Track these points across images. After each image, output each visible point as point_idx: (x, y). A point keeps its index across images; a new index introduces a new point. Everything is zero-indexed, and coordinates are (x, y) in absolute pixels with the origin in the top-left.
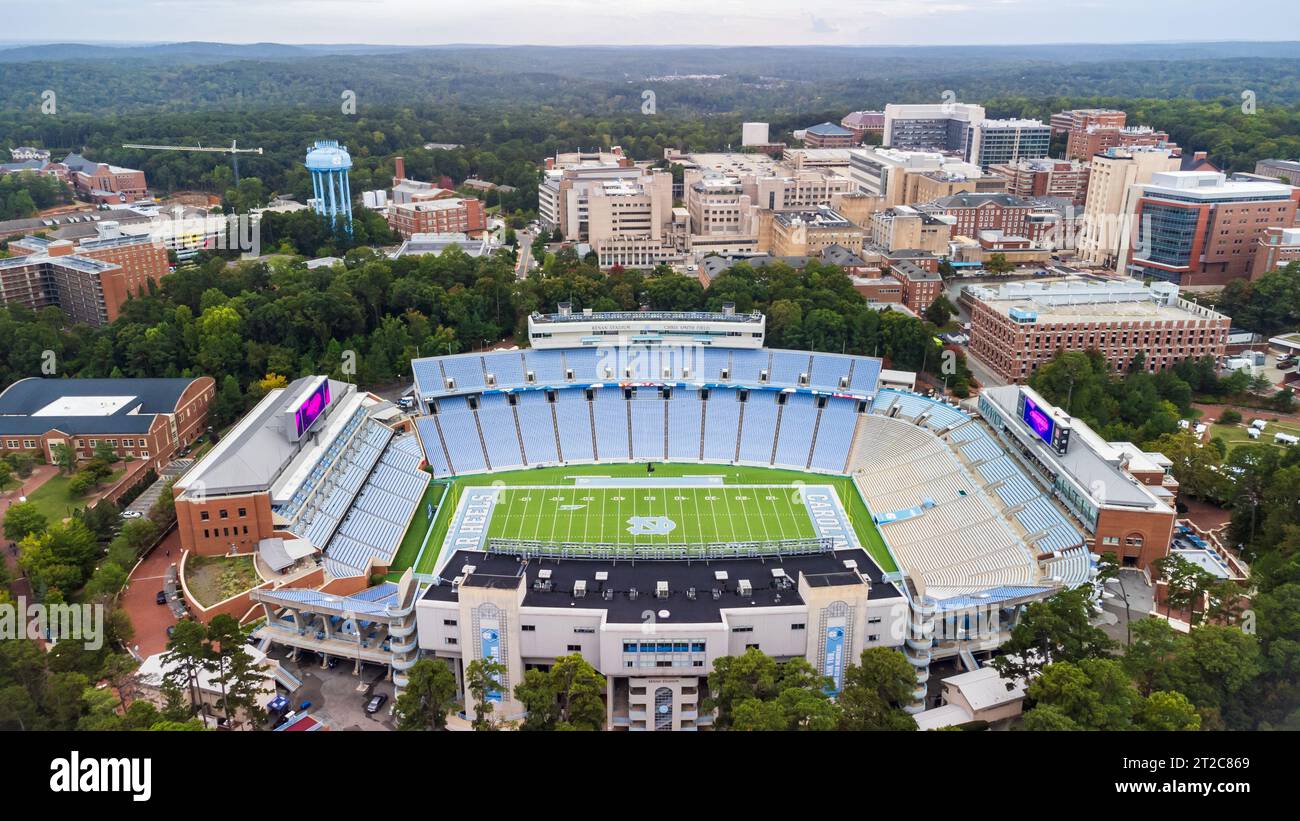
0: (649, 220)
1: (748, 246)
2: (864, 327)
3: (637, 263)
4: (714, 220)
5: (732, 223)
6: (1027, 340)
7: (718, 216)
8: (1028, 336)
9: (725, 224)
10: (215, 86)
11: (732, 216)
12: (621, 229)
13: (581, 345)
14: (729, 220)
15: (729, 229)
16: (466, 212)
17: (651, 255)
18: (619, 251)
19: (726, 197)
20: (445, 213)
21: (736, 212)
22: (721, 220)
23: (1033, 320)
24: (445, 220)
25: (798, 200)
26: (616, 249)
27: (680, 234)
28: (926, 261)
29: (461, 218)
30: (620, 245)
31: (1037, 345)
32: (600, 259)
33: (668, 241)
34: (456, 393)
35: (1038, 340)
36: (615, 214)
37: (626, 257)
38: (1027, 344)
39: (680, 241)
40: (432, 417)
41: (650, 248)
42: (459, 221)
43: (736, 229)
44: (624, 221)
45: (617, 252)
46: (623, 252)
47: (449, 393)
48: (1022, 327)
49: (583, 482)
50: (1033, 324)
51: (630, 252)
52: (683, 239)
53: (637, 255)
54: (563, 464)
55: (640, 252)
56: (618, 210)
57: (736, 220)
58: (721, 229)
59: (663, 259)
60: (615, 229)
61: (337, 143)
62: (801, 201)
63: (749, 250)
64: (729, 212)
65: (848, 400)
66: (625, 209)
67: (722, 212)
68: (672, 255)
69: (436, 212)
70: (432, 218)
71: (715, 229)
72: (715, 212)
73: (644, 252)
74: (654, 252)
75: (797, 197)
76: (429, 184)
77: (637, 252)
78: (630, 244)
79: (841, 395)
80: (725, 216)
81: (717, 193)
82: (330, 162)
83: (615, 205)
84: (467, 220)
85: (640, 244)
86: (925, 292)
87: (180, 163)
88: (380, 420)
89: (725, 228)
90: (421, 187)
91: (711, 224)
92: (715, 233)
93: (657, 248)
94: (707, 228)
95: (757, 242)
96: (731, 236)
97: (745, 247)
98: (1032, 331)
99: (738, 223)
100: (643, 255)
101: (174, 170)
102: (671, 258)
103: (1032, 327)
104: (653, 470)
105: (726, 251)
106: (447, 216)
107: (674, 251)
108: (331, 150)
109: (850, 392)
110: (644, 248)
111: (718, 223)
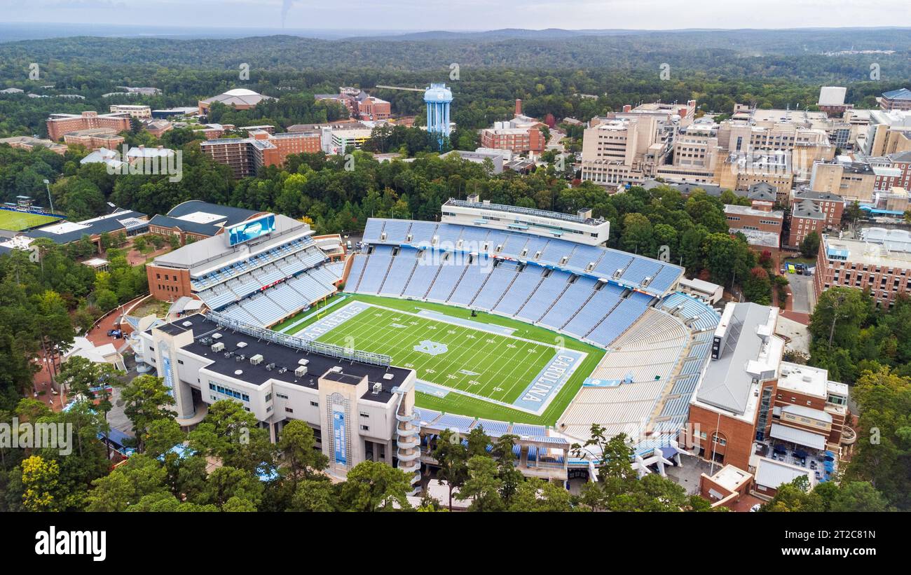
0: (624, 150)
1: (704, 178)
2: (688, 242)
3: (610, 181)
4: (684, 155)
5: (699, 159)
6: (836, 275)
7: (687, 152)
8: (838, 271)
9: (693, 158)
10: (493, 55)
11: (699, 153)
12: (605, 155)
13: (473, 224)
14: (696, 156)
15: (696, 163)
16: (529, 137)
17: (621, 176)
18: (597, 171)
19: (699, 138)
20: (513, 137)
21: (703, 150)
22: (690, 155)
23: (844, 258)
24: (513, 142)
25: (767, 146)
26: (595, 169)
27: (649, 163)
28: (831, 203)
29: (525, 141)
30: (598, 166)
31: (847, 281)
32: (582, 175)
33: (638, 167)
34: (384, 243)
35: (848, 277)
36: (600, 143)
37: (602, 175)
38: (836, 279)
39: (648, 168)
40: (366, 256)
41: (621, 171)
42: (523, 143)
43: (702, 164)
44: (607, 149)
45: (595, 172)
46: (599, 172)
47: (380, 243)
48: (831, 263)
49: (424, 314)
50: (844, 261)
51: (605, 172)
52: (650, 166)
53: (610, 175)
54: (425, 300)
55: (613, 173)
56: (603, 140)
57: (702, 156)
58: (689, 162)
59: (630, 180)
60: (599, 155)
61: (444, 85)
62: (770, 147)
63: (704, 181)
64: (697, 150)
65: (643, 295)
66: (608, 140)
67: (691, 150)
68: (638, 178)
69: (507, 136)
70: (504, 139)
71: (684, 162)
72: (685, 149)
73: (615, 173)
74: (623, 174)
75: (767, 143)
76: (531, 118)
77: (610, 173)
78: (605, 167)
79: (639, 290)
80: (693, 153)
81: (695, 134)
82: (436, 96)
83: (600, 137)
84: (529, 142)
85: (613, 167)
86: (807, 228)
87: (410, 99)
88: (322, 250)
89: (692, 162)
90: (526, 120)
91: (681, 158)
92: (683, 165)
93: (626, 171)
94: (678, 161)
95: (713, 175)
96: (694, 168)
97: (701, 178)
98: (842, 268)
99: (704, 160)
100: (615, 176)
101: (406, 103)
102: (637, 180)
103: (843, 264)
104: (475, 316)
105: (684, 179)
106: (515, 139)
107: (640, 175)
108: (439, 89)
109: (646, 289)
110: (616, 171)
111: (687, 158)
